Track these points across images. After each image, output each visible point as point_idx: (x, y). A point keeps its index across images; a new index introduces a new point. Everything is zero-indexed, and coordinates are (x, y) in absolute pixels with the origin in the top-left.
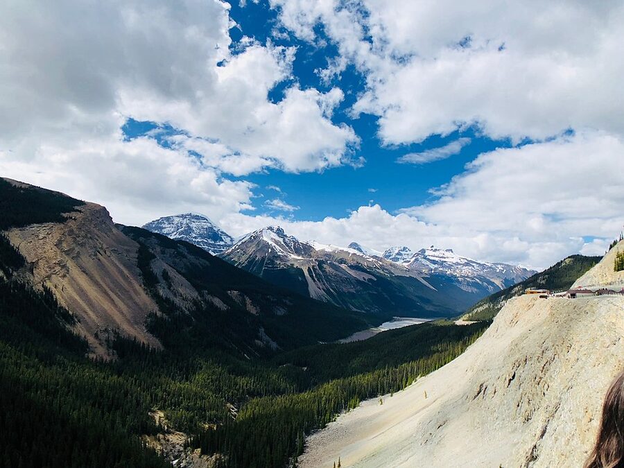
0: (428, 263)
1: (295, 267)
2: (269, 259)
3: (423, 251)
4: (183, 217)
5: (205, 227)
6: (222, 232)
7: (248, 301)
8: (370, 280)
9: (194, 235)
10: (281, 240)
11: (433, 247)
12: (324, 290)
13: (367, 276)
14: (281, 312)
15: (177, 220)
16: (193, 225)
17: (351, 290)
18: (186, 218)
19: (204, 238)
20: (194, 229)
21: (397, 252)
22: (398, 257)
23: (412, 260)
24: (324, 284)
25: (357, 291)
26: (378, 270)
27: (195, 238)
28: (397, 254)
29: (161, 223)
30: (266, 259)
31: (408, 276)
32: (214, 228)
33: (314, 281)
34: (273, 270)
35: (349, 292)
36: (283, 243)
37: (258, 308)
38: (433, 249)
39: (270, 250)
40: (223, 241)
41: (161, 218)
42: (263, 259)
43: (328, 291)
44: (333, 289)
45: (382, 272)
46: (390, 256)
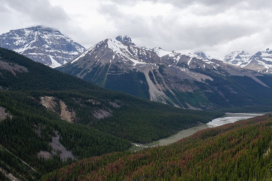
0: (263, 63)
1: (137, 71)
2: (113, 65)
3: (259, 54)
4: (35, 29)
5: (58, 38)
6: (75, 43)
7: (63, 106)
8: (207, 81)
9: (47, 46)
10: (126, 47)
11: (268, 49)
12: (163, 91)
13: (205, 77)
14: (101, 115)
15: (27, 32)
16: (46, 37)
17: (190, 91)
18: (37, 30)
19: (58, 49)
20: (47, 41)
21: (236, 55)
22: (238, 59)
23: (249, 62)
24: (164, 86)
25: (195, 91)
26: (215, 72)
27: (49, 49)
28: (237, 57)
29: (10, 36)
30: (110, 65)
31: (243, 76)
32: (67, 40)
33: (155, 83)
34: (117, 76)
35: (187, 92)
36: (127, 50)
37: (74, 113)
38: (269, 51)
39: (114, 57)
40: (77, 51)
41: (11, 31)
42: (107, 65)
43: (167, 93)
44: (172, 90)
45: (219, 73)
46: (230, 59)
